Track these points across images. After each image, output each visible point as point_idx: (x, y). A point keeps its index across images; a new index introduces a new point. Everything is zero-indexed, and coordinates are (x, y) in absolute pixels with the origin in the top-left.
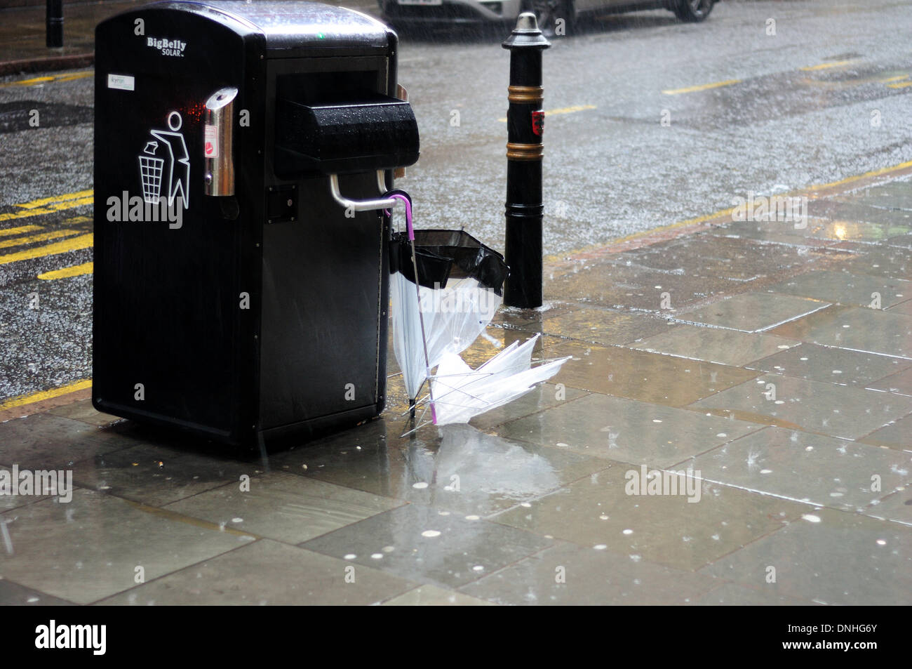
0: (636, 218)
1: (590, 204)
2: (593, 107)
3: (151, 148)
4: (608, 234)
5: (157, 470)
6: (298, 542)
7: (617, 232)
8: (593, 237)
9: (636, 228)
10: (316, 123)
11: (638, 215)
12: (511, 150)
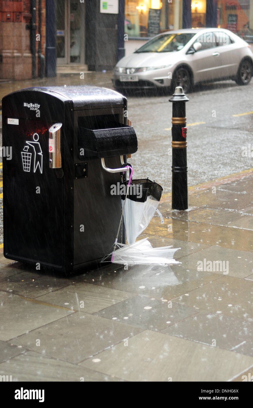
0: (225, 170)
1: (205, 164)
2: (204, 123)
3: (26, 149)
4: (213, 177)
5: (32, 283)
6: (93, 313)
7: (217, 176)
8: (207, 179)
9: (225, 174)
10: (95, 137)
11: (225, 169)
12: (173, 144)
